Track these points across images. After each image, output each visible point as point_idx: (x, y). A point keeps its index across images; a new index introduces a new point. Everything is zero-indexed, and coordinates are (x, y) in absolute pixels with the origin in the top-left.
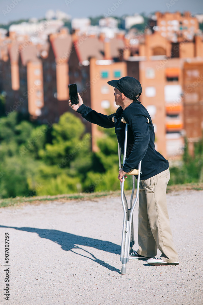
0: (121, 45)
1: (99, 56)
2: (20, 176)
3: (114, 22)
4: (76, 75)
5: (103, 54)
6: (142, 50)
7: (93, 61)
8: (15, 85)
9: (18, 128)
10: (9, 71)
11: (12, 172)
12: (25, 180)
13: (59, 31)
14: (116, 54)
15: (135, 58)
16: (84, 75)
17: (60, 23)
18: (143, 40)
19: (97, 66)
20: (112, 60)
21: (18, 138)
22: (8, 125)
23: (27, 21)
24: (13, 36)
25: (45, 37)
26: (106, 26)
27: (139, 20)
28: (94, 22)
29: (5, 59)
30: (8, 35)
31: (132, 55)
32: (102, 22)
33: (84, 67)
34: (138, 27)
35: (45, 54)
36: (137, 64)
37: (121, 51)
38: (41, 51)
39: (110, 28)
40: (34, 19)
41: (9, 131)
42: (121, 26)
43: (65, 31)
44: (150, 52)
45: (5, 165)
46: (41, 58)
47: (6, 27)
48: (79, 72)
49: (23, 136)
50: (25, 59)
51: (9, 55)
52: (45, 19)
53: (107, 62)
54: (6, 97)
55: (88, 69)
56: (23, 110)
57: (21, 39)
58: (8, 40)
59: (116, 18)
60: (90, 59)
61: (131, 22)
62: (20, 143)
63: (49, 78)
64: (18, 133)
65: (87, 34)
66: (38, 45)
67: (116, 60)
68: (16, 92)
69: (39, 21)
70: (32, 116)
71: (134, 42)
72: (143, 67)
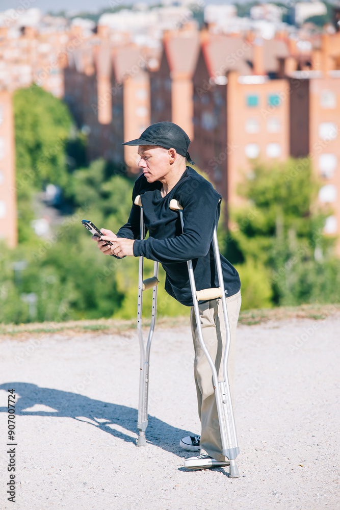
0: (283, 51)
1: (245, 68)
2: (105, 269)
3: (276, 12)
4: (204, 100)
5: (251, 65)
6: (317, 60)
7: (233, 77)
8: (105, 115)
9: (107, 187)
10: (95, 92)
11: (90, 262)
12: (112, 275)
13: (181, 26)
14: (273, 66)
15: (305, 74)
16: (218, 100)
17: (184, 12)
18: (318, 43)
19: (240, 85)
20: (266, 76)
21: (106, 204)
22: (90, 182)
23: (130, 8)
24: (103, 32)
25: (157, 35)
26: (262, 18)
27: (319, 9)
28: (243, 12)
29: (89, 71)
30: (95, 31)
31: (299, 68)
32: (256, 11)
33: (218, 86)
34: (317, 21)
35: (154, 64)
36: (306, 83)
37: (282, 61)
38: (149, 58)
39: (269, 21)
40: (142, 5)
41: (91, 192)
42: (289, 19)
43: (193, 25)
44: (330, 63)
45: (80, 249)
46: (147, 70)
47: (95, 18)
48: (210, 94)
49: (114, 201)
50: (121, 72)
51: (95, 65)
52: (160, 6)
53: (258, 80)
54: (90, 136)
55: (224, 89)
56: (116, 158)
57: (117, 38)
58: (96, 39)
59: (280, 5)
60: (228, 73)
61: (304, 11)
62: (108, 212)
63: (160, 104)
64: (105, 196)
65: (226, 30)
66: (144, 50)
67: (273, 76)
68: (105, 127)
69: (151, 8)
70: (130, 168)
71: (304, 46)
72: (316, 90)
